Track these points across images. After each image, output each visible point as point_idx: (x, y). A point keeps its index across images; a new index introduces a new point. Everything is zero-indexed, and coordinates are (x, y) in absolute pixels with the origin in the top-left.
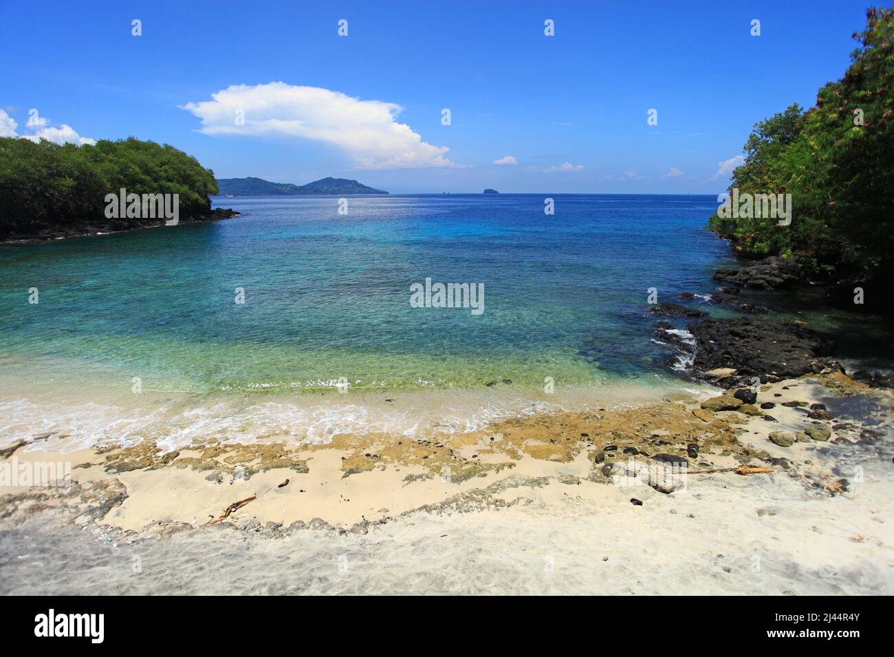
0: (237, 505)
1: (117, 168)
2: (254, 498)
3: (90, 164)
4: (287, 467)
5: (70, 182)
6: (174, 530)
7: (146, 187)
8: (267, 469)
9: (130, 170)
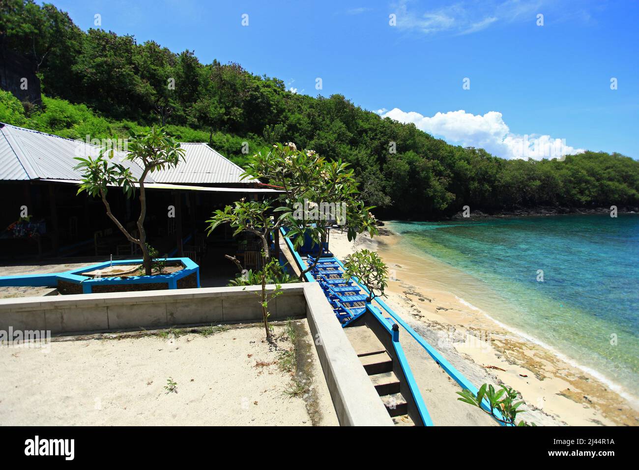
0: (496, 368)
1: (570, 173)
2: (505, 371)
3: (553, 172)
4: (533, 372)
5: (538, 183)
6: (467, 359)
7: (589, 185)
8: (523, 367)
9: (580, 174)
